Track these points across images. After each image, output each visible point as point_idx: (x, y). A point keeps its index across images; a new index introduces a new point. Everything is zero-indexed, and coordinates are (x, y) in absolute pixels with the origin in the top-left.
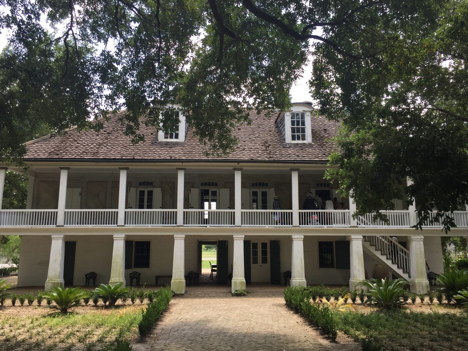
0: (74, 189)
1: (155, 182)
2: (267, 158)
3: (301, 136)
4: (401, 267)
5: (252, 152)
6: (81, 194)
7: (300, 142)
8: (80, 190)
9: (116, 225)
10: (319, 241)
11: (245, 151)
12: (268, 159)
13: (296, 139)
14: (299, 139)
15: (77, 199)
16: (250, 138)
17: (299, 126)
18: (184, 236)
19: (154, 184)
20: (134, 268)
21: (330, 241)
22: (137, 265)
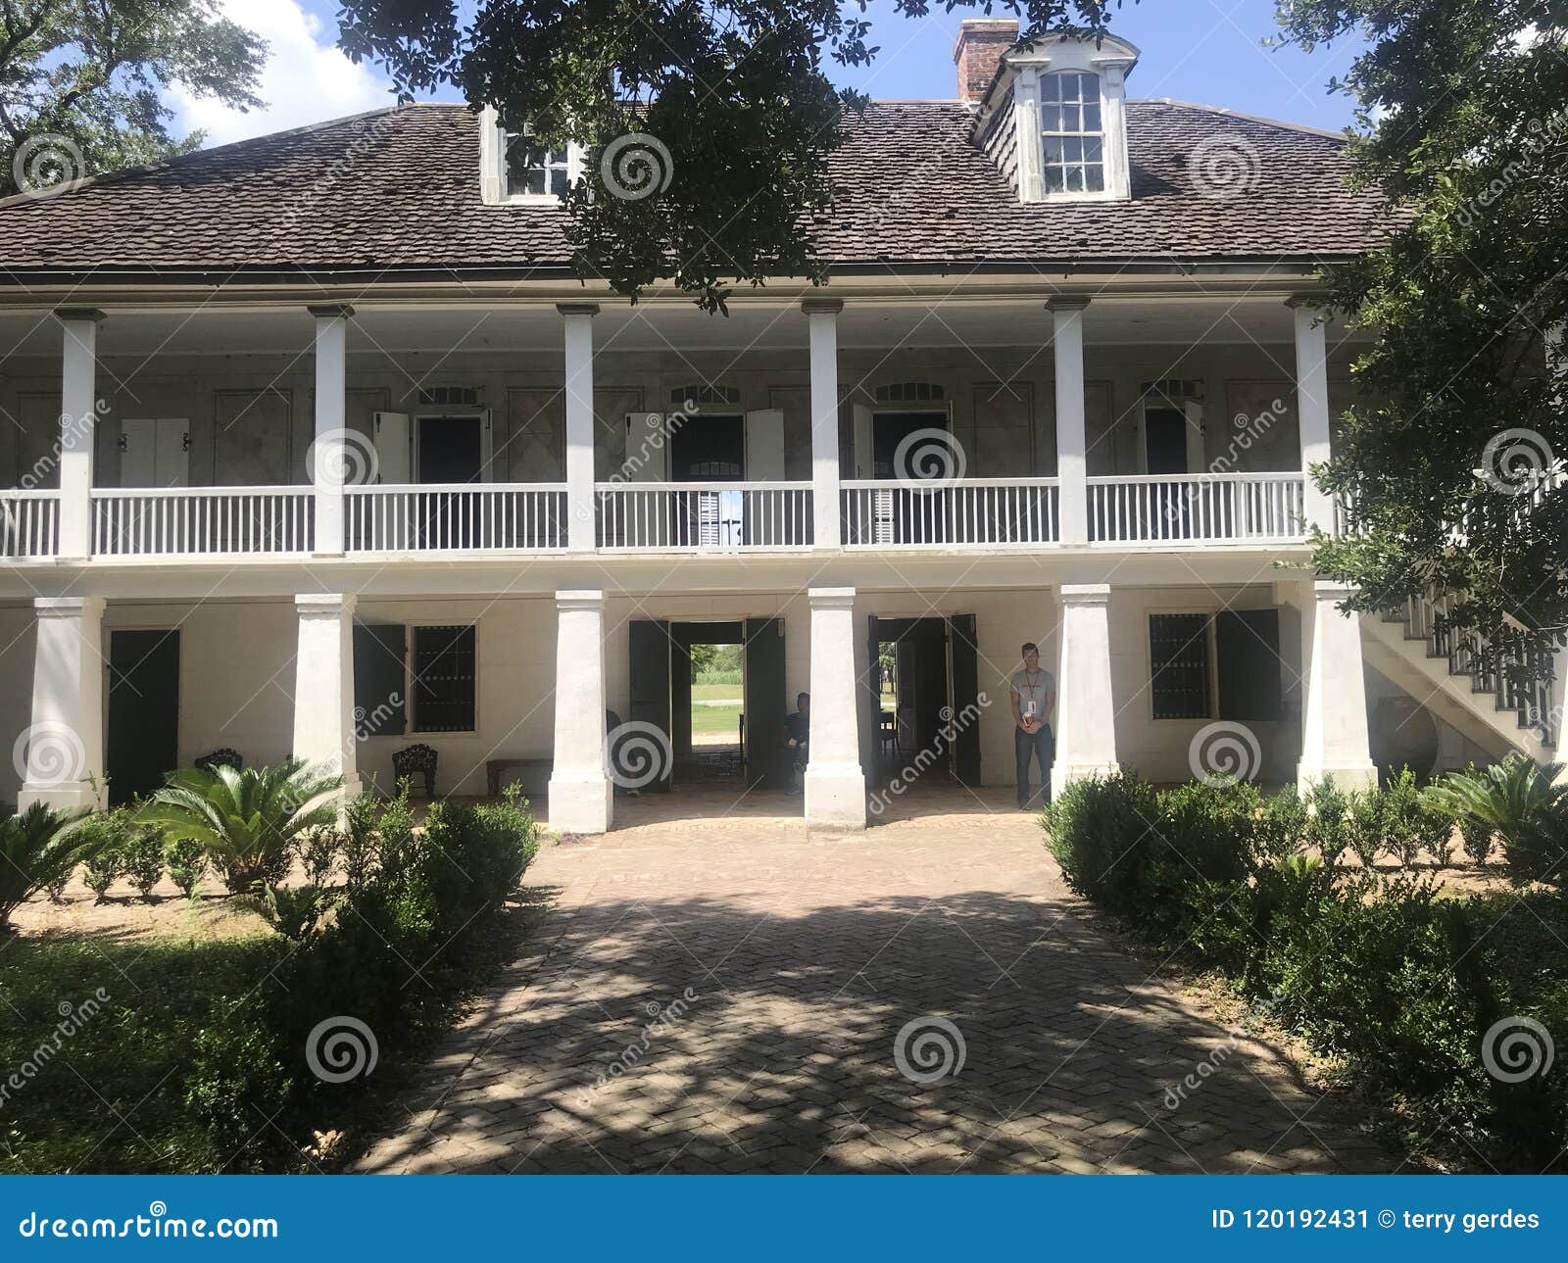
0: (162, 422)
1: (482, 388)
2: (949, 253)
3: (1083, 171)
5: (881, 233)
6: (190, 442)
7: (1084, 196)
10: (1155, 612)
11: (850, 232)
12: (951, 257)
13: (1065, 187)
14: (1074, 182)
15: (178, 464)
16: (867, 191)
17: (1077, 130)
19: (480, 400)
20: (416, 730)
21: (1193, 612)
22: (427, 720)
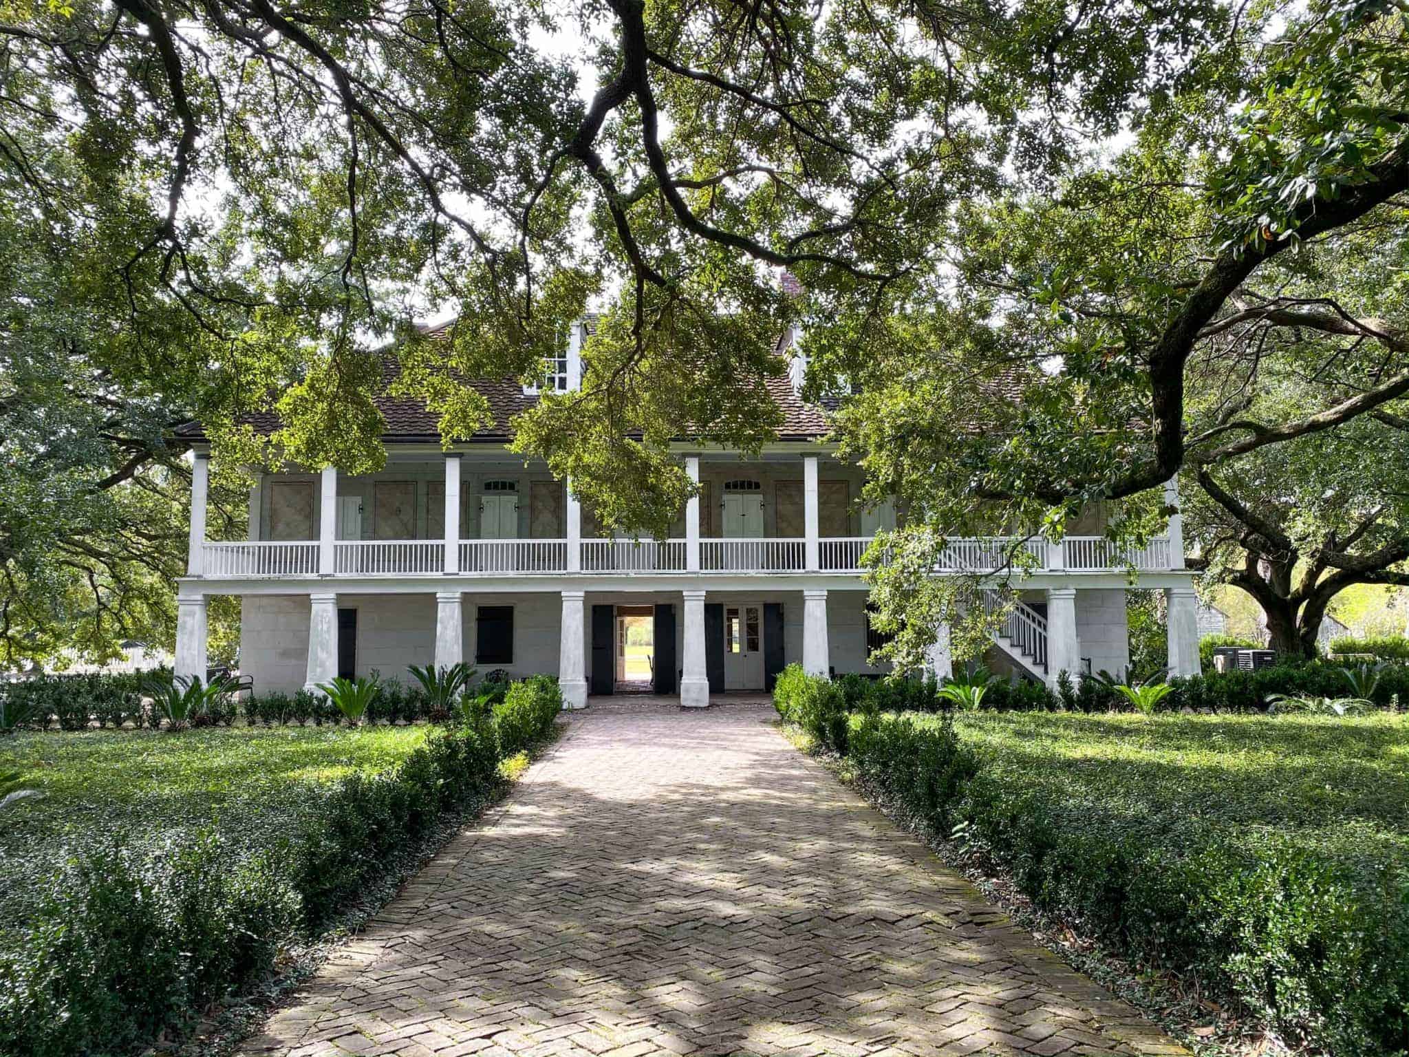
0: (347, 498)
1: (518, 482)
4: (1030, 654)
6: (362, 509)
8: (358, 500)
9: (440, 573)
15: (355, 520)
18: (582, 594)
19: (516, 487)
